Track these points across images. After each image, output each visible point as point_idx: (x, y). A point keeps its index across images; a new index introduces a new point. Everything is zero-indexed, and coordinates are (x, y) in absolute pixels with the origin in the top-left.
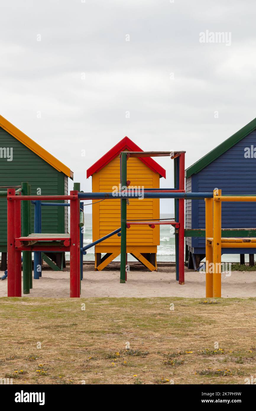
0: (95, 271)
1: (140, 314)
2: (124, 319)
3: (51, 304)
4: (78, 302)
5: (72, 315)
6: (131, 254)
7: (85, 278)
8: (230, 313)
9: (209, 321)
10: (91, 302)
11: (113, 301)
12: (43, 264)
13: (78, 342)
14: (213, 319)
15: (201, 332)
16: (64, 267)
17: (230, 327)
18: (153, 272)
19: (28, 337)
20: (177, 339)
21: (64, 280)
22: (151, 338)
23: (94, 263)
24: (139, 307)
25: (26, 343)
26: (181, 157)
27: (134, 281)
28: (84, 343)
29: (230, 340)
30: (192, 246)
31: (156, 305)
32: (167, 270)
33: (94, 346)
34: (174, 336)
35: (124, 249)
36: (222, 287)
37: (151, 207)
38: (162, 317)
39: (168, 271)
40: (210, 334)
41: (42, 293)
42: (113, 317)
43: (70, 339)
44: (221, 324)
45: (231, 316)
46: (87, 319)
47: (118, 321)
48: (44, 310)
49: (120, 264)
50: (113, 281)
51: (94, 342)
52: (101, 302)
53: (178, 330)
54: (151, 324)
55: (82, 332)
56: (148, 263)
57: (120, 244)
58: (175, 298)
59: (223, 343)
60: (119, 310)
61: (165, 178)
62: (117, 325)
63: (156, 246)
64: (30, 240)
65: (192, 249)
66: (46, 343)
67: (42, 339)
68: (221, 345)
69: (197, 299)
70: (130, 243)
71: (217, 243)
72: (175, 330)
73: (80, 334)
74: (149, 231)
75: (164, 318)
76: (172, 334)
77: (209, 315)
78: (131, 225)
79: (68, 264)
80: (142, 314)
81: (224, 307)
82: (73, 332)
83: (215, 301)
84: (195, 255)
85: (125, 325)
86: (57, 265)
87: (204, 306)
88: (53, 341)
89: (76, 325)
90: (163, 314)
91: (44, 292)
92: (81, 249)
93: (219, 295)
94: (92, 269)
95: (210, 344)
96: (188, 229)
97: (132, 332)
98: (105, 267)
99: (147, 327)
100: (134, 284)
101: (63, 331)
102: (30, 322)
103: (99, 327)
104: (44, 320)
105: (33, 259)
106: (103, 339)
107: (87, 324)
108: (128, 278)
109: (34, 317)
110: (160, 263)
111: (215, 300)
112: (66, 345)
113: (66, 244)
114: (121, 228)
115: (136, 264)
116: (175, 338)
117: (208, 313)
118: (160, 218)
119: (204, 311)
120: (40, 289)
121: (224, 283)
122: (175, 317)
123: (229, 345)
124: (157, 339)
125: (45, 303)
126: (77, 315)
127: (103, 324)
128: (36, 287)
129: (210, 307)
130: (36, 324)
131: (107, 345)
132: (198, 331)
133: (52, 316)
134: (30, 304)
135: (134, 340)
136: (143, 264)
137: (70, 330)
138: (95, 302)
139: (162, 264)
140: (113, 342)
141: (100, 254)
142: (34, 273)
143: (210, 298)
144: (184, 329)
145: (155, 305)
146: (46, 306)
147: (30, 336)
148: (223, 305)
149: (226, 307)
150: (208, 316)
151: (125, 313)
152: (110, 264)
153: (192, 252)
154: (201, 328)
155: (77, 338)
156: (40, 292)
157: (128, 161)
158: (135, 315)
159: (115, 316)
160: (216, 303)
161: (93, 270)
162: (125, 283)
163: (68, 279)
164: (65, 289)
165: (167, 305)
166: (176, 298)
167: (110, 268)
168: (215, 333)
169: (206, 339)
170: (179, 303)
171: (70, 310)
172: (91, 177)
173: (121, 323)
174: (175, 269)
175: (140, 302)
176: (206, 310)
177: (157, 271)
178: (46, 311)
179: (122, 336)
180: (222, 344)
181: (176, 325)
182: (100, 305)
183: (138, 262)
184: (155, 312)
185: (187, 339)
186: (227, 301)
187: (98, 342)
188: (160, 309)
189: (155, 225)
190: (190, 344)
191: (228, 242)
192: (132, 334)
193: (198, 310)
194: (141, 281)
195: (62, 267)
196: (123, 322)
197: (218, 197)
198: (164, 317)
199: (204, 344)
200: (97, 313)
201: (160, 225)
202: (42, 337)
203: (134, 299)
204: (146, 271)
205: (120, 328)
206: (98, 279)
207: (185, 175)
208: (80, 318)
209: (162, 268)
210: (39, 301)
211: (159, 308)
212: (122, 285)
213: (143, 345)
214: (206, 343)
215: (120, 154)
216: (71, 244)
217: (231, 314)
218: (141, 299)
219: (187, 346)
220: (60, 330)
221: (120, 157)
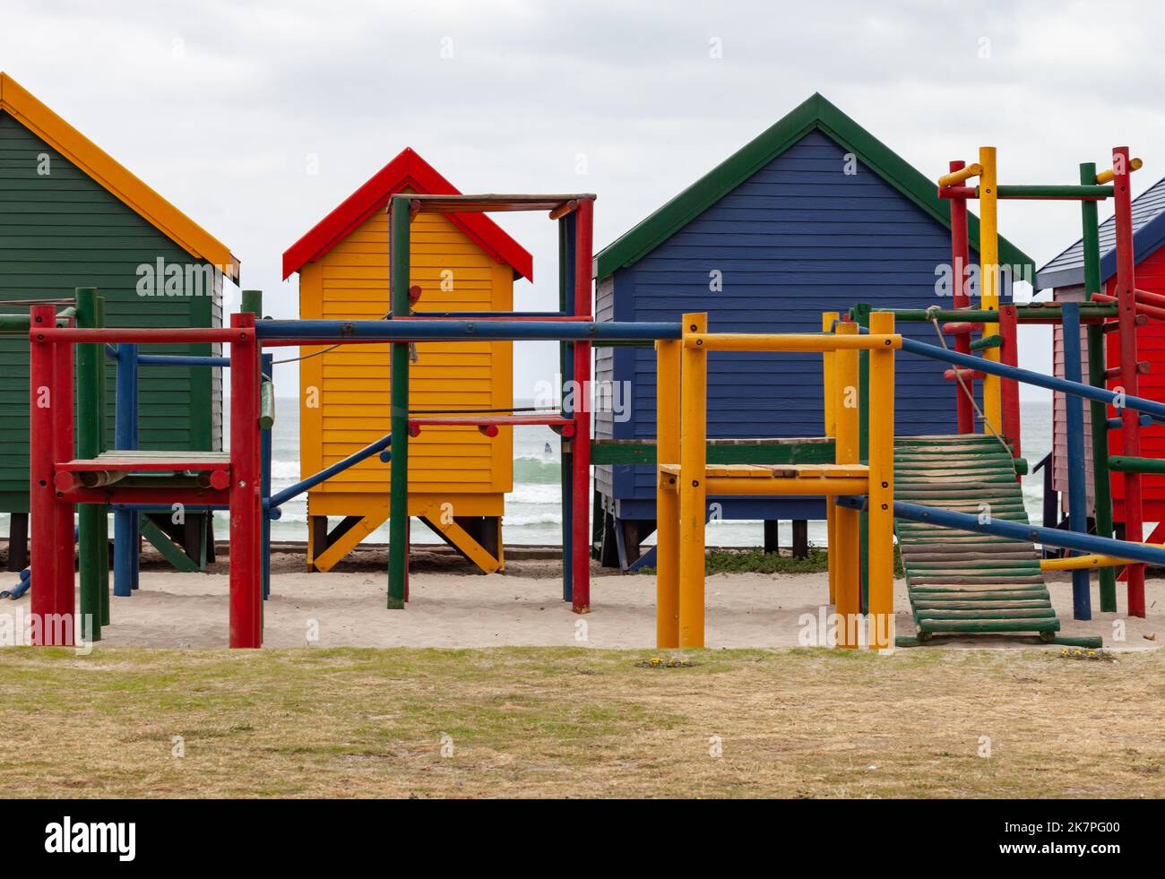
0: (309, 572)
1: (451, 696)
2: (399, 714)
3: (169, 667)
4: (254, 663)
5: (236, 700)
6: (424, 519)
7: (279, 593)
8: (733, 693)
9: (666, 718)
10: (295, 662)
11: (366, 656)
12: (143, 550)
13: (255, 780)
14: (679, 713)
15: (642, 749)
16: (211, 559)
17: (732, 734)
18: (492, 576)
19: (96, 766)
20: (568, 771)
21: (209, 599)
22: (484, 769)
23: (305, 547)
24: (448, 677)
25: (91, 784)
26: (581, 213)
27: (430, 602)
28: (276, 783)
29: (731, 773)
30: (615, 496)
31: (501, 671)
32: (536, 570)
33: (307, 792)
34: (557, 761)
35: (400, 503)
36: (707, 620)
37: (485, 373)
38: (518, 707)
39: (537, 574)
40: (668, 756)
41: (139, 638)
42: (365, 705)
43: (229, 771)
44: (704, 726)
45: (734, 702)
46: (284, 713)
47: (381, 717)
48: (148, 687)
49: (388, 551)
50: (365, 602)
51: (306, 779)
52: (329, 660)
53: (569, 744)
54: (484, 726)
55: (268, 749)
56: (476, 549)
57: (387, 489)
58: (560, 649)
59: (708, 782)
60: (385, 685)
61: (531, 279)
62: (378, 731)
63: (501, 495)
64: (103, 470)
65: (614, 504)
66: (155, 782)
67: (143, 772)
68: (703, 787)
69: (628, 653)
70: (418, 485)
71: (694, 482)
72: (562, 745)
73: (261, 758)
74: (479, 448)
75: (525, 709)
76: (552, 756)
77: (667, 699)
78: (421, 427)
79: (224, 551)
80: (458, 699)
81: (714, 675)
82: (239, 752)
83: (685, 658)
84: (622, 522)
85: (404, 729)
86: (187, 553)
87: (651, 673)
88: (177, 778)
89: (249, 729)
90: (522, 698)
91: (148, 636)
92: (266, 500)
93: (697, 640)
94: (298, 567)
95: (668, 786)
96: (602, 441)
97: (425, 752)
98: (340, 562)
99: (473, 735)
100: (431, 612)
101: (210, 748)
102: (103, 722)
103: (322, 735)
104: (147, 715)
105: (111, 535)
106: (333, 772)
107: (285, 728)
108: (411, 593)
109: (116, 707)
110: (514, 549)
111: (686, 656)
112: (217, 789)
113: (216, 482)
114: (389, 437)
115: (438, 552)
116: (561, 770)
117: (662, 695)
118: (514, 407)
119: (650, 689)
120: (135, 627)
121: (714, 609)
122: (561, 705)
123: (728, 788)
124: (503, 770)
125: (151, 666)
126: (251, 700)
127: (334, 728)
128: (122, 621)
129: (671, 677)
130: (124, 727)
131: (347, 789)
132: (632, 746)
133: (173, 704)
134: (104, 667)
135: (433, 773)
136: (460, 552)
137: (231, 745)
138: (310, 662)
139: (518, 553)
140: (367, 779)
141: (324, 520)
142: (115, 576)
143: (670, 650)
144: (587, 741)
145: (498, 670)
146: (154, 673)
147: (103, 764)
148: (711, 672)
149: (721, 675)
150: (664, 702)
151: (402, 696)
152: (357, 551)
153: (613, 513)
154: (642, 739)
155: (252, 769)
156: (136, 635)
157: (413, 227)
158: (436, 700)
159: (374, 702)
160: (690, 665)
161: (301, 571)
162: (402, 607)
163: (224, 596)
164: (214, 628)
165: (536, 671)
166: (565, 648)
167: (356, 563)
168: (684, 751)
169: (655, 770)
170: (573, 664)
171: (230, 686)
172: (295, 276)
173: (390, 723)
174: (561, 567)
175: (452, 662)
176: (655, 684)
177: (503, 573)
178: (153, 690)
179: (394, 764)
180: (707, 786)
181: (564, 729)
182: (326, 671)
183: (444, 545)
184: (498, 693)
185: (598, 770)
186: (723, 660)
187: (319, 781)
188: (513, 683)
189: (498, 427)
190: (607, 784)
191: (727, 477)
192: (423, 756)
193: (631, 685)
194: (455, 603)
195: (203, 559)
196: (396, 720)
197: (695, 336)
198: (526, 705)
199: (652, 785)
200: (316, 693)
201: (514, 426)
202: (142, 765)
203: (431, 653)
204: (470, 573)
205: (389, 738)
206: (317, 596)
207: (595, 273)
208: (263, 709)
209: (521, 564)
210: (130, 658)
211: (511, 681)
212: (395, 615)
213: (459, 790)
214: (656, 783)
215: (390, 201)
216: (233, 482)
217: (735, 698)
218: (455, 652)
219: (597, 792)
220: (198, 745)
221: (390, 212)
